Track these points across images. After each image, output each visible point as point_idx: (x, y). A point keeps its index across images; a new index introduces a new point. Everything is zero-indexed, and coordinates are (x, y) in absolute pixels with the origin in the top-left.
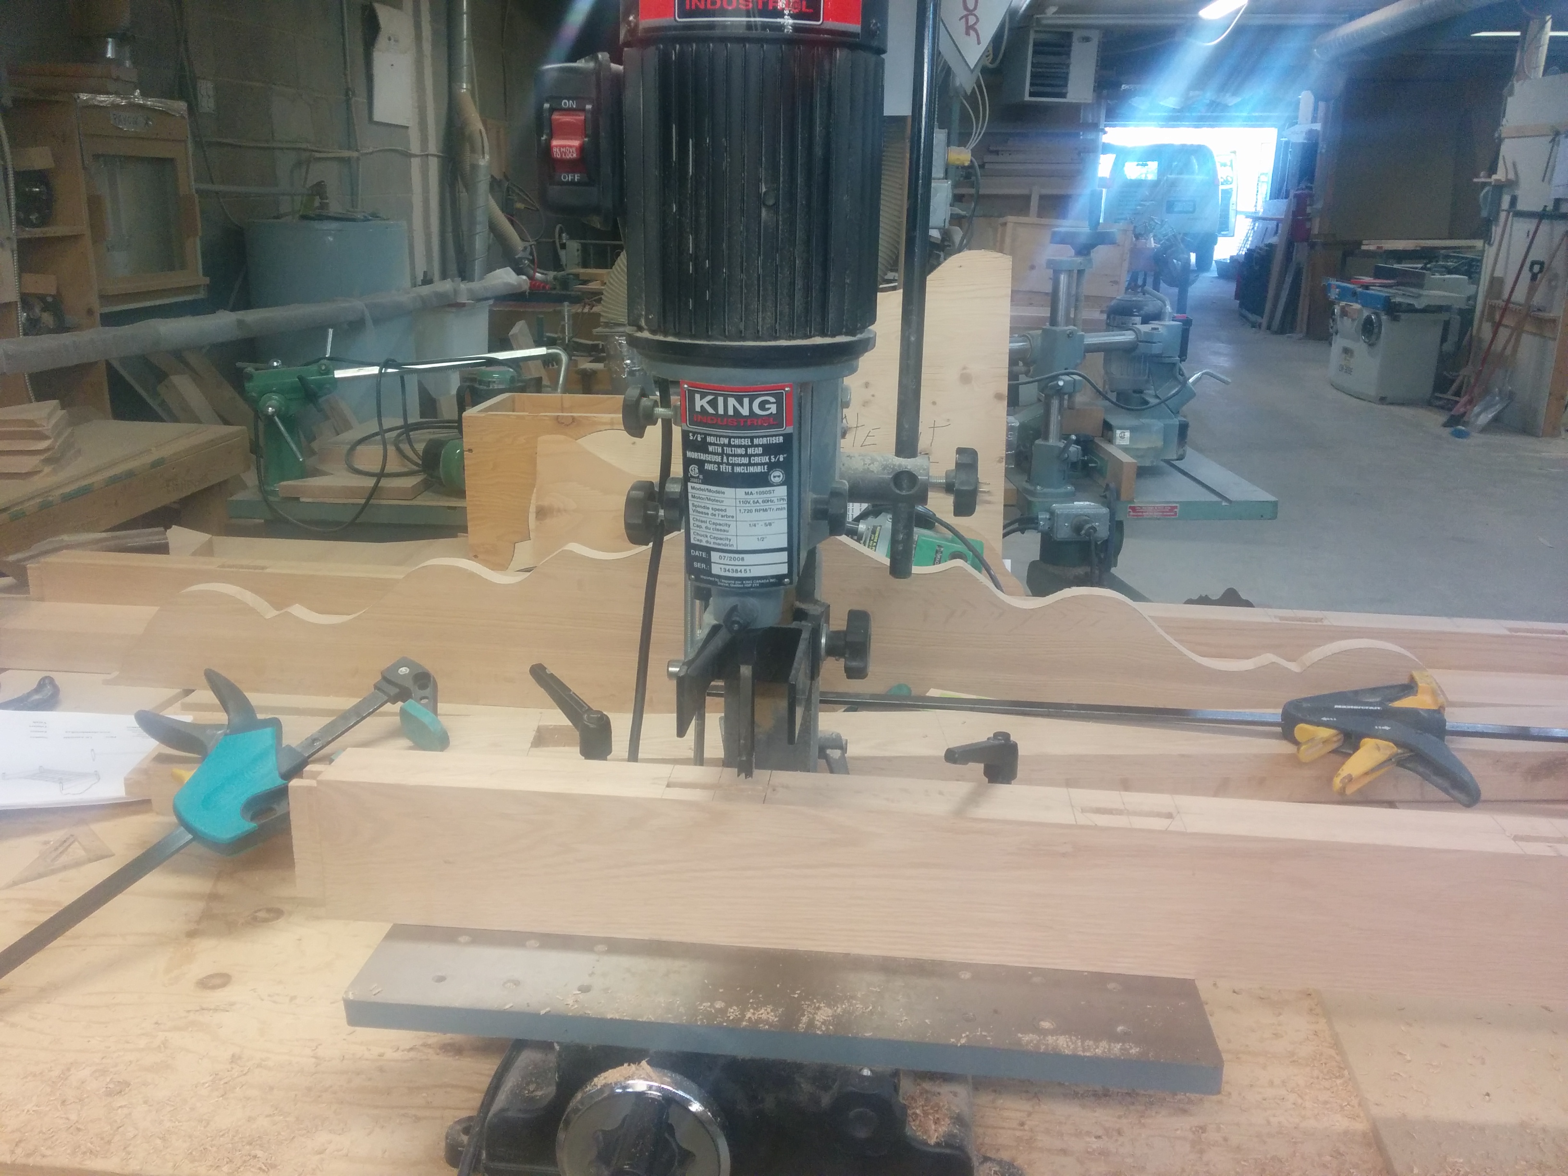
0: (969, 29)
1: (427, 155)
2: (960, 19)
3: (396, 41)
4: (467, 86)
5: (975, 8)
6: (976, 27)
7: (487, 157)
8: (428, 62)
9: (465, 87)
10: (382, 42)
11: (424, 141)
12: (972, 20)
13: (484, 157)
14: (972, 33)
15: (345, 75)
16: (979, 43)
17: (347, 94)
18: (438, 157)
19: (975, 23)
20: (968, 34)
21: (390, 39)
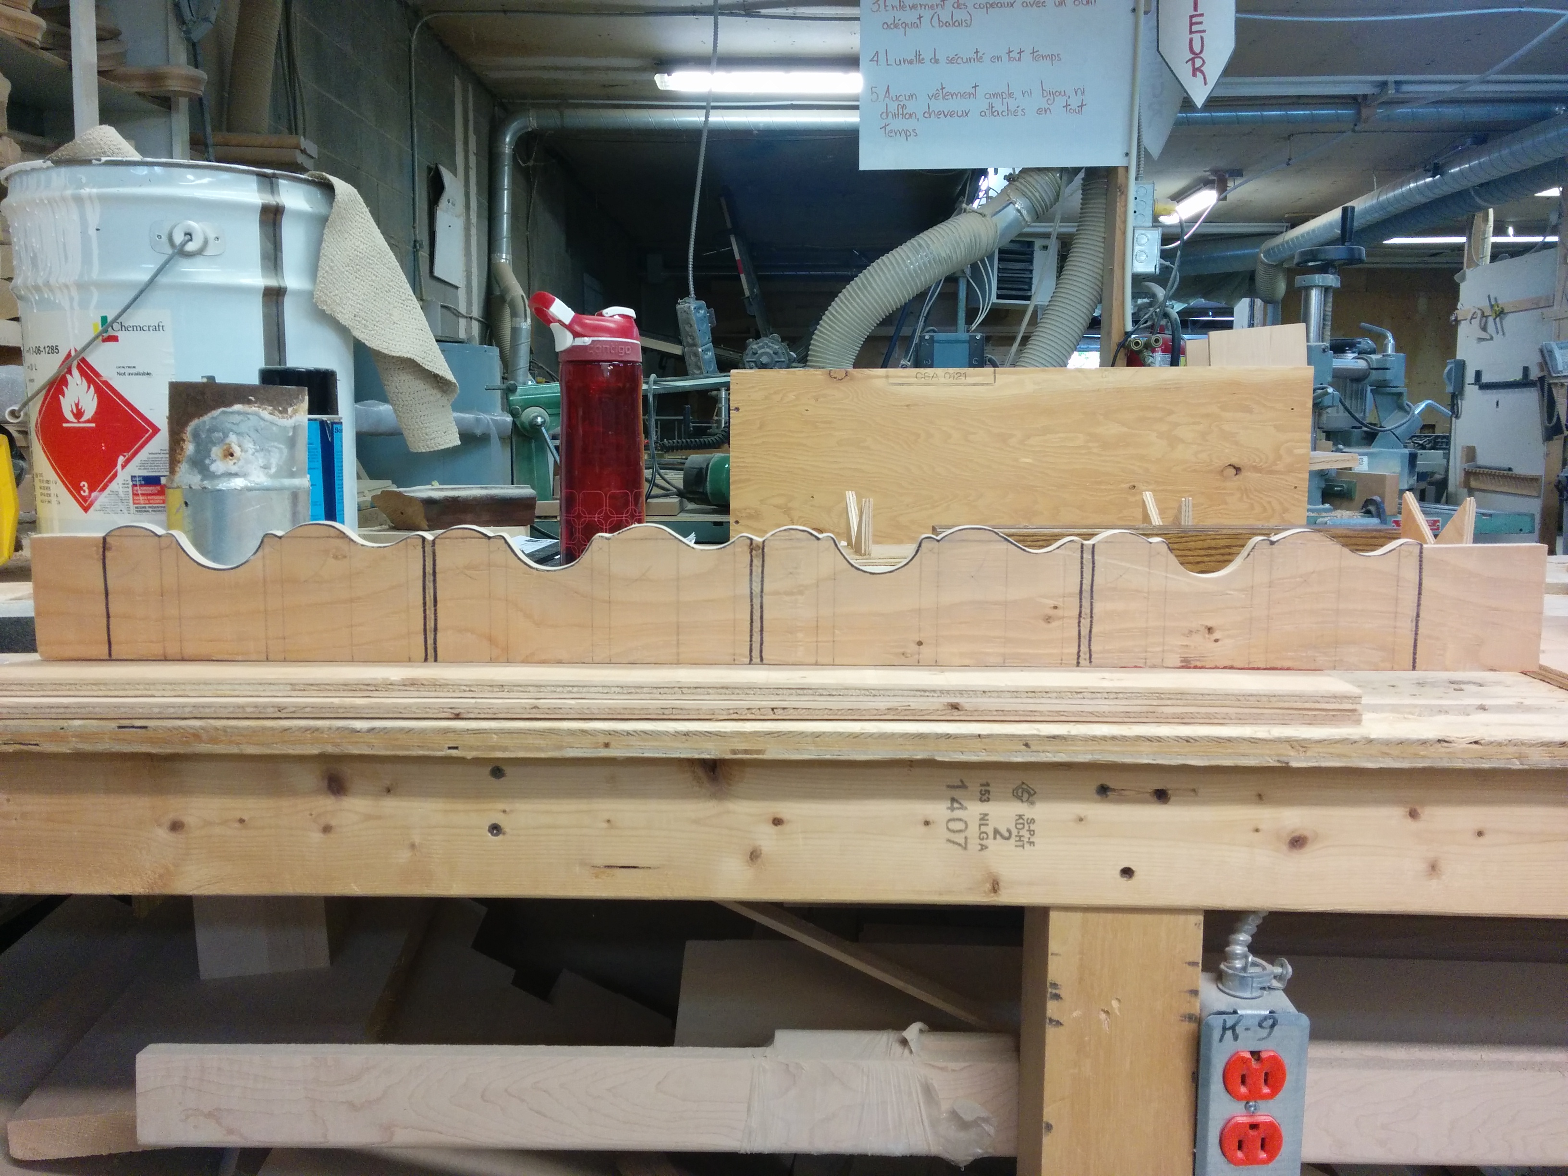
0: (1195, 71)
1: (471, 318)
2: (1187, 62)
3: (454, 205)
4: (506, 256)
5: (1201, 52)
6: (1202, 68)
7: (529, 320)
8: (474, 231)
9: (504, 257)
10: (443, 203)
11: (469, 304)
12: (1198, 62)
13: (526, 321)
14: (1199, 74)
15: (414, 228)
16: (1205, 84)
17: (415, 246)
18: (479, 321)
19: (1202, 66)
20: (1194, 75)
21: (449, 202)
